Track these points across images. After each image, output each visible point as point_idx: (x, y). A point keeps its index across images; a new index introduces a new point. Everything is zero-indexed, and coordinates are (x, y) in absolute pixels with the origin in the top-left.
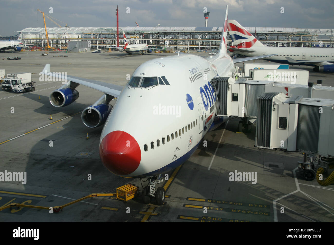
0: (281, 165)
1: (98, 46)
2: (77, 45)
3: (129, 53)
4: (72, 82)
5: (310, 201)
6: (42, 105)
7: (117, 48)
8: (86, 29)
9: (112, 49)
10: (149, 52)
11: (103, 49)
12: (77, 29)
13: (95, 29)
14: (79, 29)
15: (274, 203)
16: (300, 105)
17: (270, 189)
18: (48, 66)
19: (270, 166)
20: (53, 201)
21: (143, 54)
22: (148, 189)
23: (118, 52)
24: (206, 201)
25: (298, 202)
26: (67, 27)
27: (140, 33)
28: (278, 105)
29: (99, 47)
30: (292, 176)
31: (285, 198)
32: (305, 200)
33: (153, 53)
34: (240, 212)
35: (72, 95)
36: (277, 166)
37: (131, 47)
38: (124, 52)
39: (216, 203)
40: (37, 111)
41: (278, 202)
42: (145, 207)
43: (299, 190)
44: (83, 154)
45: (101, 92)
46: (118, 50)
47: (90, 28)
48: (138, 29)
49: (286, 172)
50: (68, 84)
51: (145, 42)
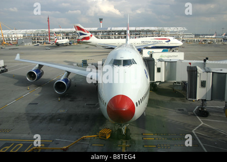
0: (185, 109)
1: (36, 41)
2: (23, 41)
3: (58, 45)
4: (39, 65)
5: (212, 129)
6: (17, 81)
7: (49, 42)
8: (28, 30)
9: (46, 43)
10: (70, 44)
11: (40, 43)
12: (22, 31)
13: (34, 30)
14: (23, 31)
15: (194, 132)
16: (213, 73)
17: (186, 124)
18: (18, 55)
19: (179, 110)
20: (58, 143)
21: (66, 46)
22: (120, 130)
23: (50, 45)
24: (154, 135)
25: (206, 130)
26: (16, 29)
27: (63, 33)
28: (200, 74)
29: (38, 42)
30: (194, 115)
31: (198, 129)
32: (210, 129)
33: (72, 45)
34: (177, 139)
35: (39, 73)
36: (183, 110)
37: (60, 41)
38: (55, 45)
39: (160, 135)
40: (15, 84)
41: (195, 131)
42: (120, 142)
43: (203, 123)
44: (61, 111)
45: (63, 70)
46: (50, 43)
47: (31, 30)
48: (62, 30)
49: (190, 113)
50: (37, 66)
51: (67, 38)
